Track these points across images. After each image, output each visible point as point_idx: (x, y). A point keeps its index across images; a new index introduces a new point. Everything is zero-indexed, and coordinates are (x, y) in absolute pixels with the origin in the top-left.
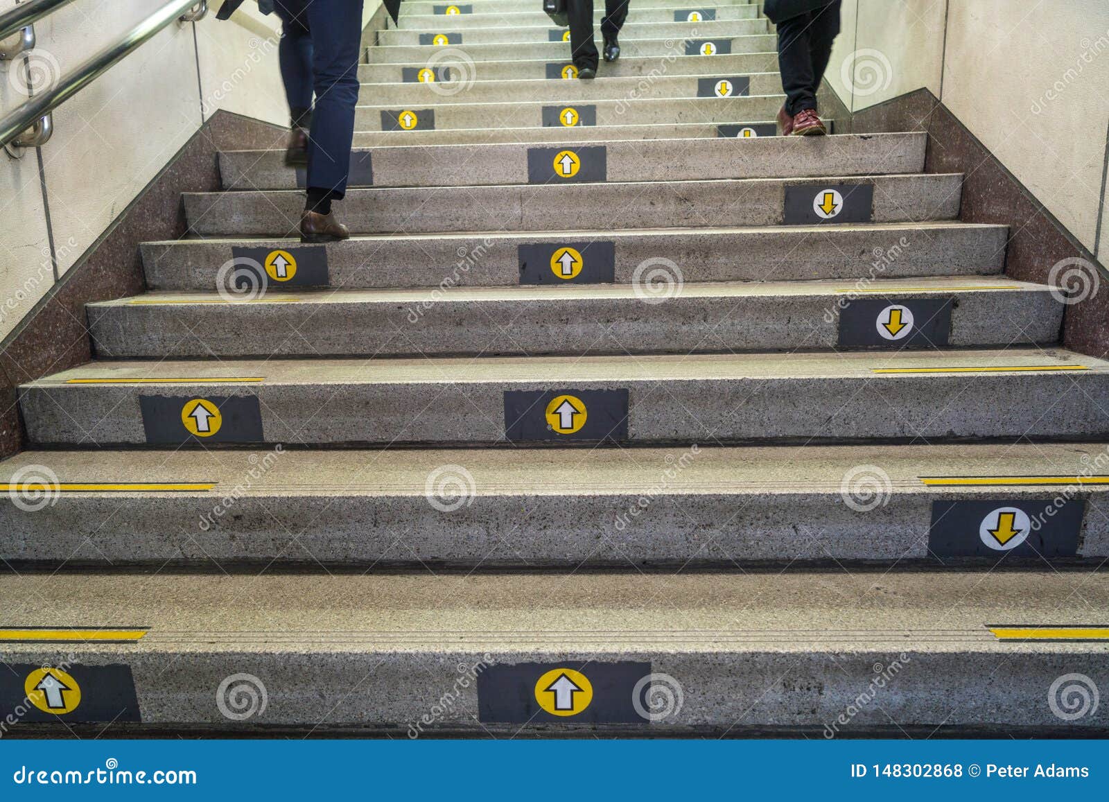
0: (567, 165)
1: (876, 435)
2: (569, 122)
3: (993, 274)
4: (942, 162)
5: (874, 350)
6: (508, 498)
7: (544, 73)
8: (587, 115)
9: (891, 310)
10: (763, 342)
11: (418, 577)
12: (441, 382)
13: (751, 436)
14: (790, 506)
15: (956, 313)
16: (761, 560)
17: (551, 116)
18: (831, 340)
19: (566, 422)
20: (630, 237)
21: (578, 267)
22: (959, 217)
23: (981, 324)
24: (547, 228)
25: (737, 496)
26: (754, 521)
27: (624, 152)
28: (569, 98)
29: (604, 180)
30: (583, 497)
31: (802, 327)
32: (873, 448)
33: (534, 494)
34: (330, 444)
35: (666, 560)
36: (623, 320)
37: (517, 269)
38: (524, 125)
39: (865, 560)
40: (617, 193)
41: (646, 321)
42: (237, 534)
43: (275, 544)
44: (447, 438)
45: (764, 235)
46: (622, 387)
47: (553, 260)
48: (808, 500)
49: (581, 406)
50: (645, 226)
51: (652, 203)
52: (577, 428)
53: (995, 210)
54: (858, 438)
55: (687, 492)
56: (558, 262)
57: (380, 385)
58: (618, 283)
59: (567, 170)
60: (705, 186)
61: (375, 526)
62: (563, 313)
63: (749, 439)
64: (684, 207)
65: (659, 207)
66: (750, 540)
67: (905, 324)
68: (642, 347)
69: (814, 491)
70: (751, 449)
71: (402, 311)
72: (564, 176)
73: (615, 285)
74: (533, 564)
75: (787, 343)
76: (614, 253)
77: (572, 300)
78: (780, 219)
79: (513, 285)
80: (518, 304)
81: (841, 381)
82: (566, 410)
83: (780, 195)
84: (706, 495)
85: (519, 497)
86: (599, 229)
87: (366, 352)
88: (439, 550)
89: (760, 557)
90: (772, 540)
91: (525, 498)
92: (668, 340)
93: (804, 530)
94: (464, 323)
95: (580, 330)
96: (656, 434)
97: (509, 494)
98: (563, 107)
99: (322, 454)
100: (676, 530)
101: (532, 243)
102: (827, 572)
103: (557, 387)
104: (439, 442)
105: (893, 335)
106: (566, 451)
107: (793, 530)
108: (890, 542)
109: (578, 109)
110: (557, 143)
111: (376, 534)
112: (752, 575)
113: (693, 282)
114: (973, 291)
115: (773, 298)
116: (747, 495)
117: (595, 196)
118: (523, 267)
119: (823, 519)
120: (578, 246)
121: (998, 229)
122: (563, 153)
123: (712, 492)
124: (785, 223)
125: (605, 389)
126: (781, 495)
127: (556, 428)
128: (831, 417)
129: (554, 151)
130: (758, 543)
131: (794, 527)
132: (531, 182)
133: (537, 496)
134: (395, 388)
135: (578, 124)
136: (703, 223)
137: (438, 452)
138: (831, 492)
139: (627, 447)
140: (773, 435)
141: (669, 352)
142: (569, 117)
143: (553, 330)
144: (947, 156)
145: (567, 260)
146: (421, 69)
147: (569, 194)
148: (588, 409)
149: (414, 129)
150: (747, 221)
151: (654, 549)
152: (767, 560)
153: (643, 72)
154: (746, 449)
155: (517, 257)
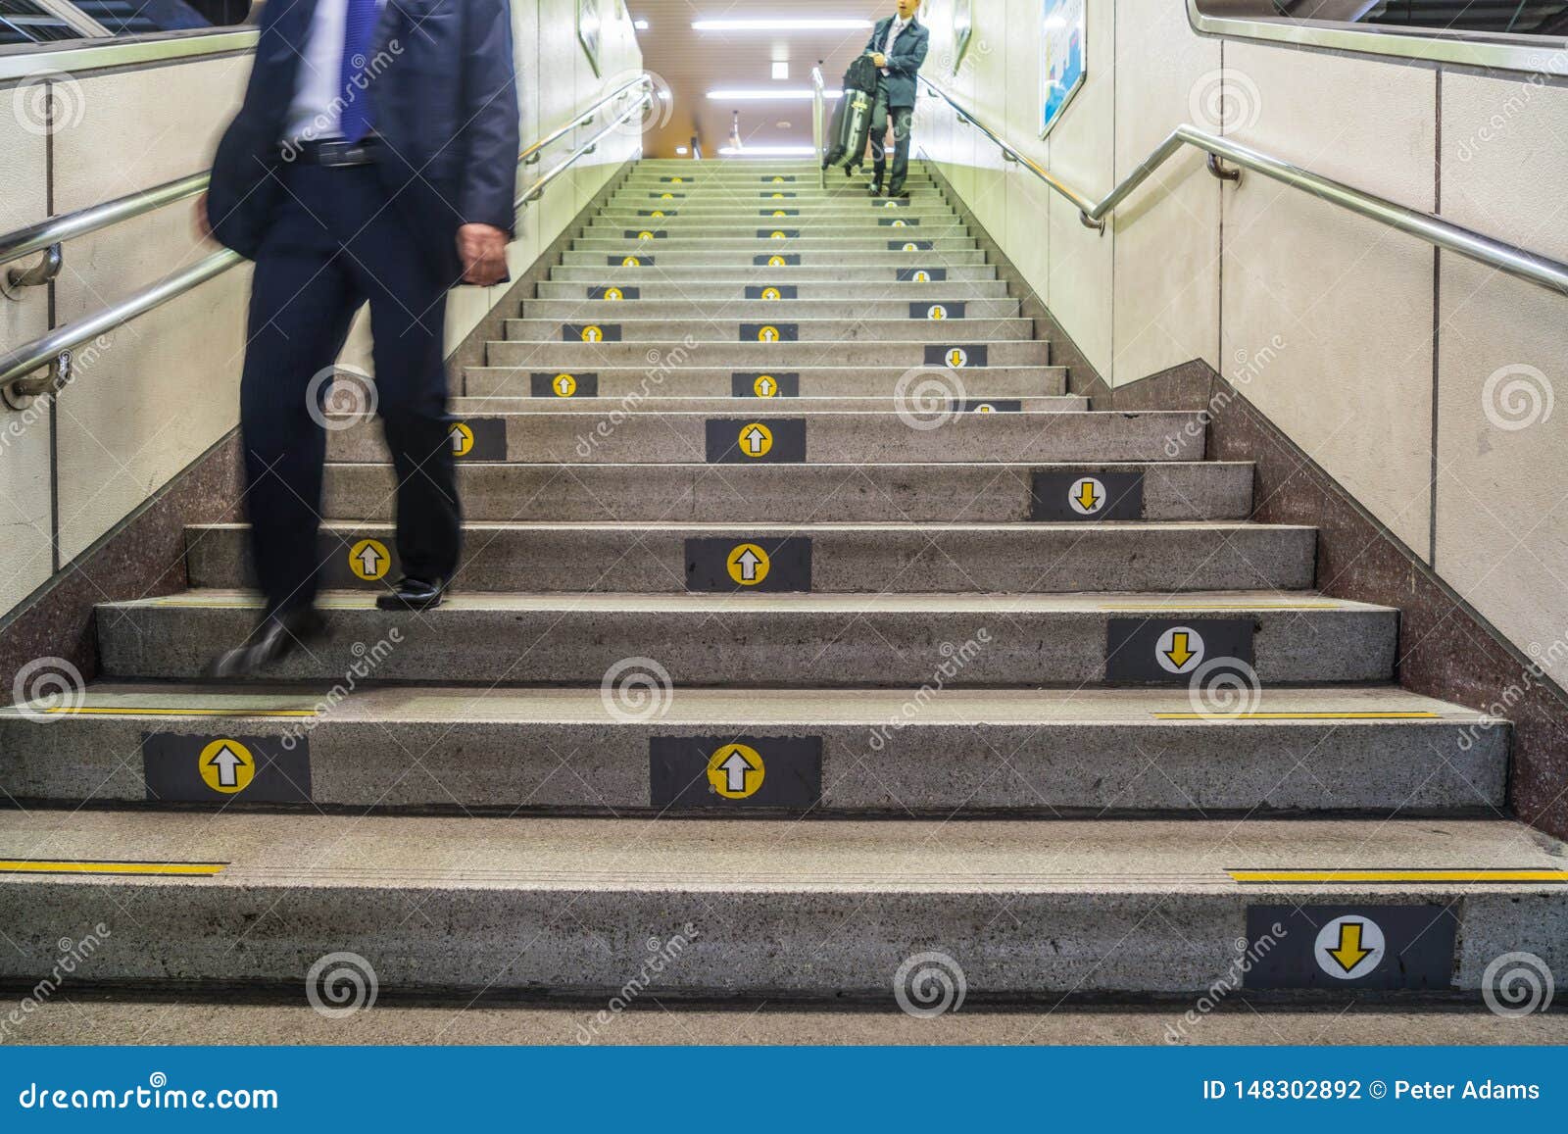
0: (755, 441)
1: (1163, 805)
2: (765, 392)
3: (1301, 589)
4: (1226, 447)
5: (1155, 686)
6: (643, 894)
7: (737, 334)
8: (788, 384)
9: (1174, 634)
10: (1007, 675)
11: (507, 1013)
12: (563, 722)
13: (992, 805)
14: (1046, 911)
15: (1259, 639)
16: (1007, 992)
17: (743, 384)
18: (1097, 672)
19: (736, 783)
20: (831, 532)
21: (763, 571)
22: (1254, 516)
23: (1291, 653)
24: (726, 519)
25: (972, 896)
26: (996, 934)
27: (829, 426)
28: (767, 364)
29: (803, 460)
30: (752, 894)
31: (1058, 654)
32: (1160, 824)
33: (680, 888)
34: (404, 807)
35: (871, 990)
36: (819, 641)
37: (683, 570)
38: (709, 394)
39: (1156, 992)
40: (817, 475)
41: (850, 643)
42: (247, 943)
43: (301, 959)
44: (568, 802)
45: (1006, 533)
46: (813, 734)
47: (731, 559)
48: (1072, 903)
49: (755, 759)
50: (853, 518)
51: (863, 491)
52: (751, 790)
53: (1299, 507)
54: (1138, 810)
55: (900, 889)
56: (737, 562)
57: (478, 725)
58: (818, 592)
59: (756, 448)
60: (930, 470)
61: (449, 933)
62: (740, 630)
63: (989, 809)
64: (904, 495)
65: (872, 496)
66: (990, 962)
67: (1193, 653)
68: (845, 679)
69: (1079, 890)
70: (992, 824)
71: (521, 623)
72: (751, 455)
73: (811, 595)
74: (676, 994)
75: (1039, 675)
76: (810, 553)
77: (752, 613)
78: (1027, 514)
79: (677, 591)
80: (677, 616)
81: (1112, 729)
82: (736, 765)
83: (1025, 485)
84: (926, 895)
85: (659, 893)
86: (794, 522)
87: (470, 678)
88: (541, 971)
89: (1006, 987)
90: (1022, 963)
91: (668, 895)
92: (879, 669)
93: (1068, 947)
94: (606, 641)
95: (761, 654)
96: (860, 801)
97: (644, 888)
98: (758, 375)
99: (391, 822)
100: (885, 945)
101: (703, 537)
102: (1102, 1012)
103: (723, 733)
104: (558, 808)
105: (1179, 667)
106: (735, 823)
107: (1052, 948)
108: (1190, 966)
109: (776, 376)
110: (744, 414)
111: (449, 946)
112: (994, 1016)
113: (914, 592)
114: (1279, 610)
115: (1018, 615)
116: (986, 895)
117: (791, 480)
118: (691, 568)
119: (1094, 931)
120: (766, 542)
121: (1304, 530)
122: (752, 426)
123: (936, 889)
124: (1034, 518)
125: (790, 736)
126: (1033, 895)
127: (722, 790)
128: (1100, 780)
129: (740, 424)
130: (1001, 967)
131: (1053, 943)
132: (710, 460)
133: (684, 893)
134: (499, 728)
135: (776, 395)
136: (928, 517)
137: (554, 822)
138: (1104, 892)
139: (820, 818)
140: (1022, 804)
141: (882, 686)
142: (765, 387)
143: (724, 652)
144: (1233, 440)
145: (748, 560)
146: (585, 326)
147: (756, 476)
148: (766, 765)
149: (573, 395)
150: (985, 516)
151: (853, 974)
152: (1016, 992)
153: (858, 336)
154: (984, 824)
155: (683, 555)
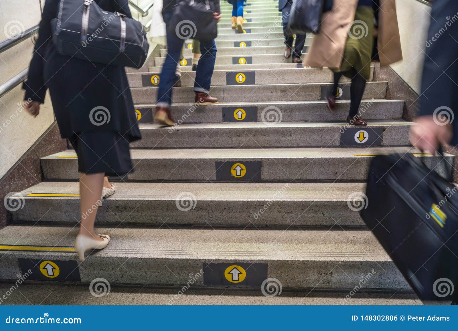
0: (241, 78)
1: (354, 179)
2: (242, 63)
3: (398, 119)
4: (379, 77)
5: (354, 147)
6: (216, 201)
7: (233, 45)
8: (249, 60)
9: (360, 132)
10: (312, 144)
11: (183, 230)
12: (192, 158)
13: (307, 179)
14: (321, 205)
15: (384, 133)
16: (310, 225)
17: (236, 61)
18: (338, 143)
19: (238, 173)
20: (263, 105)
21: (244, 116)
22: (386, 98)
23: (393, 137)
24: (233, 101)
25: (302, 201)
26: (308, 211)
27: (262, 73)
28: (242, 54)
29: (254, 84)
30: (244, 201)
31: (327, 138)
32: (353, 184)
33: (225, 200)
34: (152, 180)
35: (274, 225)
36: (260, 135)
37: (222, 116)
38: (226, 64)
39: (349, 226)
40: (259, 88)
41: (269, 136)
42: (116, 213)
43: (130, 217)
44: (194, 179)
45: (313, 104)
46: (259, 160)
47: (235, 113)
48: (328, 203)
49: (244, 167)
50: (269, 100)
51: (272, 92)
52: (242, 175)
53: (399, 95)
54: (347, 180)
55: (282, 200)
56: (236, 114)
57: (170, 159)
58: (259, 122)
59: (241, 80)
60: (291, 86)
61: (167, 211)
62: (238, 133)
63: (306, 180)
64: (284, 93)
65: (274, 94)
66: (306, 218)
67: (365, 138)
68: (267, 146)
69: (330, 200)
70: (307, 184)
71: (179, 132)
72: (239, 82)
73: (258, 123)
74: (225, 226)
75: (321, 144)
76: (257, 111)
77: (241, 128)
78: (319, 98)
79: (220, 122)
80: (221, 129)
81: (341, 159)
82: (238, 169)
83: (319, 89)
84: (289, 201)
85: (220, 201)
86: (252, 102)
87: (166, 147)
88: (190, 220)
89: (310, 224)
90: (315, 218)
91: (222, 201)
92: (277, 143)
93: (326, 214)
94: (202, 136)
95: (244, 139)
96: (272, 178)
97: (216, 200)
98: (240, 58)
99: (149, 184)
100: (278, 214)
101: (227, 107)
102: (335, 230)
103: (235, 160)
104: (192, 180)
105: (361, 142)
106: (238, 184)
107: (322, 214)
108: (359, 219)
109: (246, 58)
110: (237, 70)
111: (167, 214)
112: (307, 231)
113: (286, 121)
114: (391, 125)
115: (316, 128)
116: (305, 201)
117: (251, 89)
118: (224, 116)
119: (334, 210)
120: (244, 108)
121: (400, 102)
122: (239, 74)
123: (292, 200)
124: (321, 100)
125: (253, 161)
126: (318, 201)
127: (235, 175)
128: (337, 172)
129: (236, 73)
130: (309, 219)
131: (323, 213)
132: (227, 84)
133: (227, 201)
134: (175, 160)
135: (245, 64)
136: (290, 100)
137: (191, 184)
138: (337, 200)
139: (261, 182)
140: (315, 179)
141: (277, 147)
142: (242, 61)
143: (234, 139)
144: (381, 75)
145: (240, 113)
146: (189, 44)
147: (241, 89)
148: (246, 169)
149: (186, 65)
150: (307, 99)
151: (270, 221)
152: (313, 225)
153: (269, 44)
154: (305, 184)
155: (221, 112)
